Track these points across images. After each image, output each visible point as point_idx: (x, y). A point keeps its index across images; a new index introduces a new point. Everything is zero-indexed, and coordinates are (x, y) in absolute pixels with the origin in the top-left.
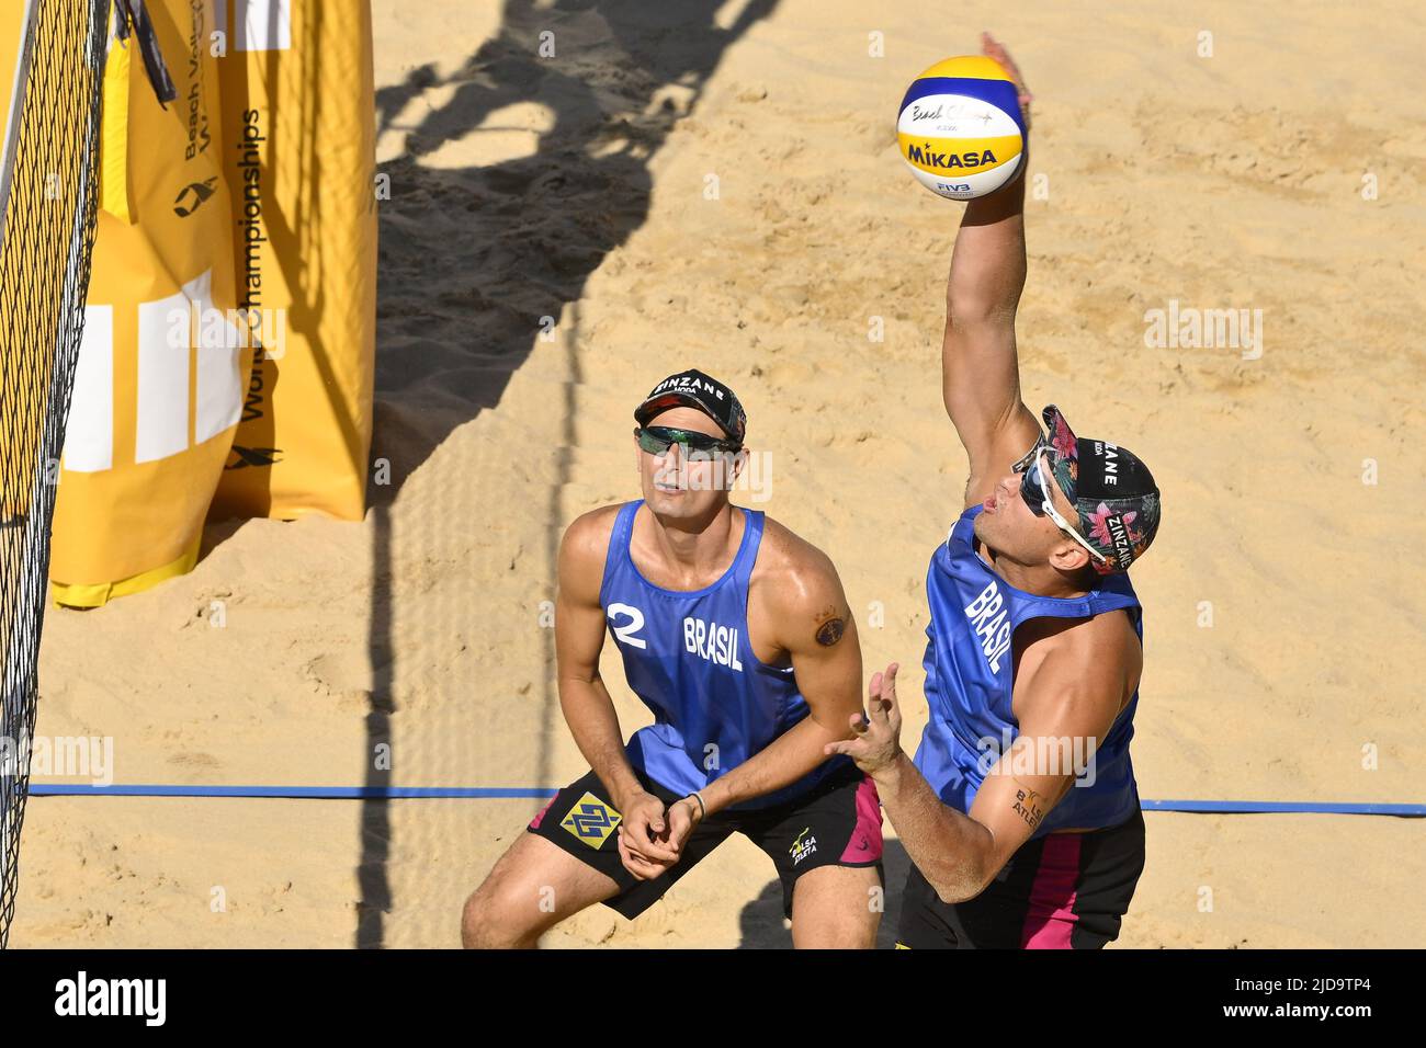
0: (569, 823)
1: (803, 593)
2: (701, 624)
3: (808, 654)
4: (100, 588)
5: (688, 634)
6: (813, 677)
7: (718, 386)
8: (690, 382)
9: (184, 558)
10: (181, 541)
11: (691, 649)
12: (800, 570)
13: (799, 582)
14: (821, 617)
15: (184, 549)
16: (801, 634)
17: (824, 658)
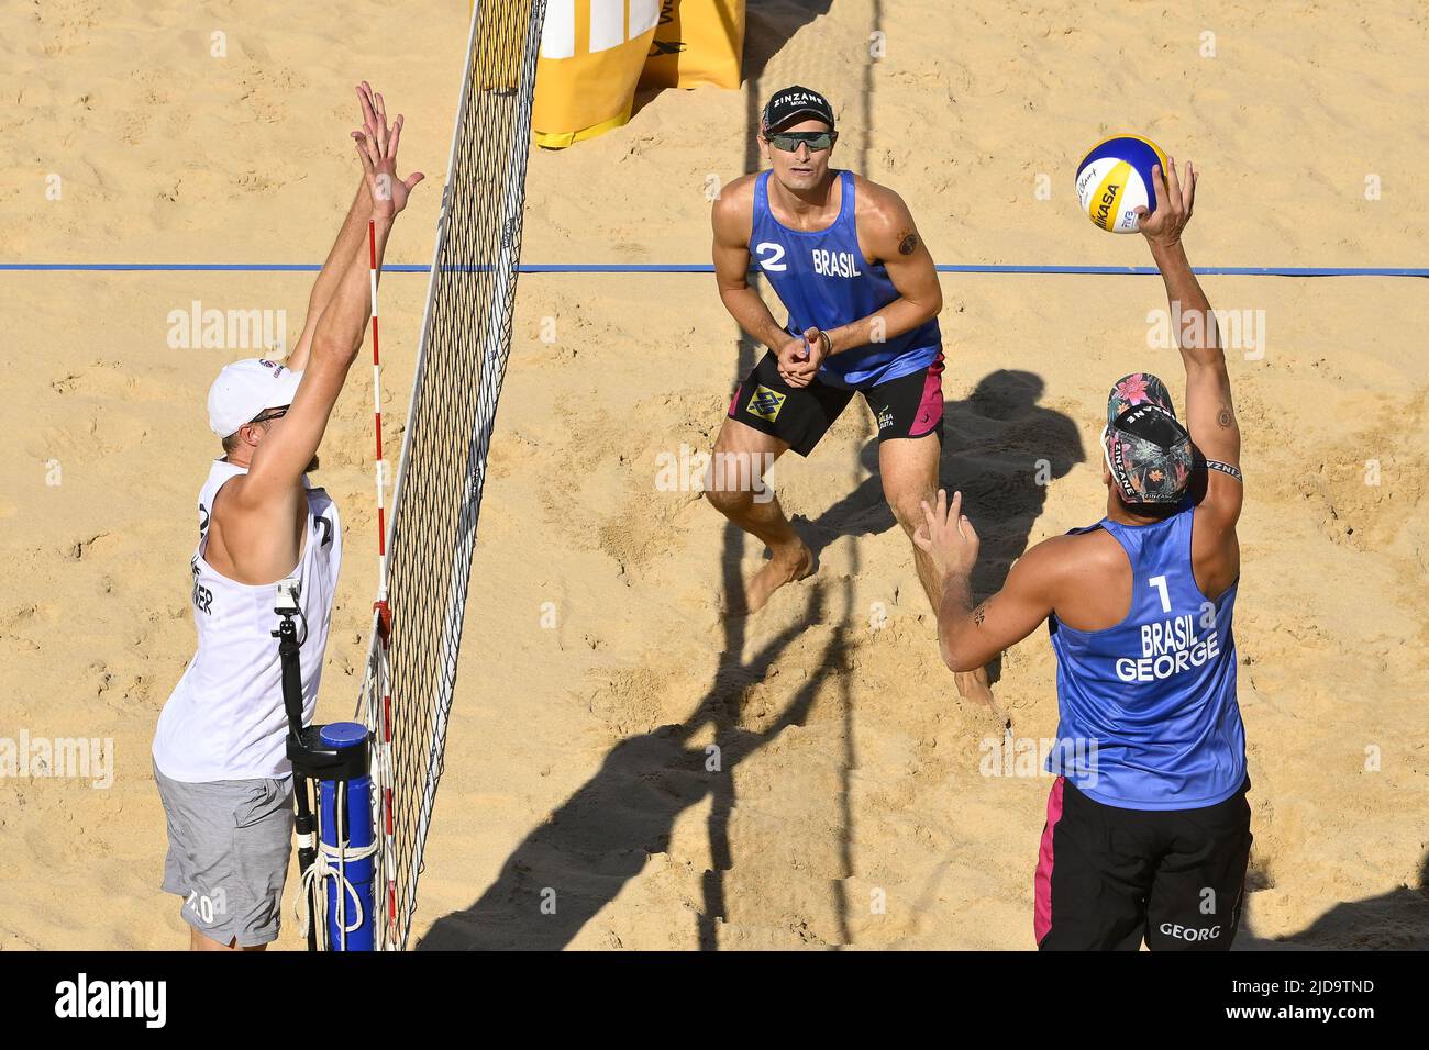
0: (752, 408)
1: (886, 222)
2: (825, 253)
3: (897, 262)
4: (564, 136)
5: (816, 261)
6: (900, 275)
7: (817, 96)
8: (800, 96)
9: (621, 115)
10: (620, 103)
11: (819, 271)
12: (882, 208)
13: (883, 216)
14: (901, 237)
15: (622, 109)
16: (890, 248)
17: (906, 263)
